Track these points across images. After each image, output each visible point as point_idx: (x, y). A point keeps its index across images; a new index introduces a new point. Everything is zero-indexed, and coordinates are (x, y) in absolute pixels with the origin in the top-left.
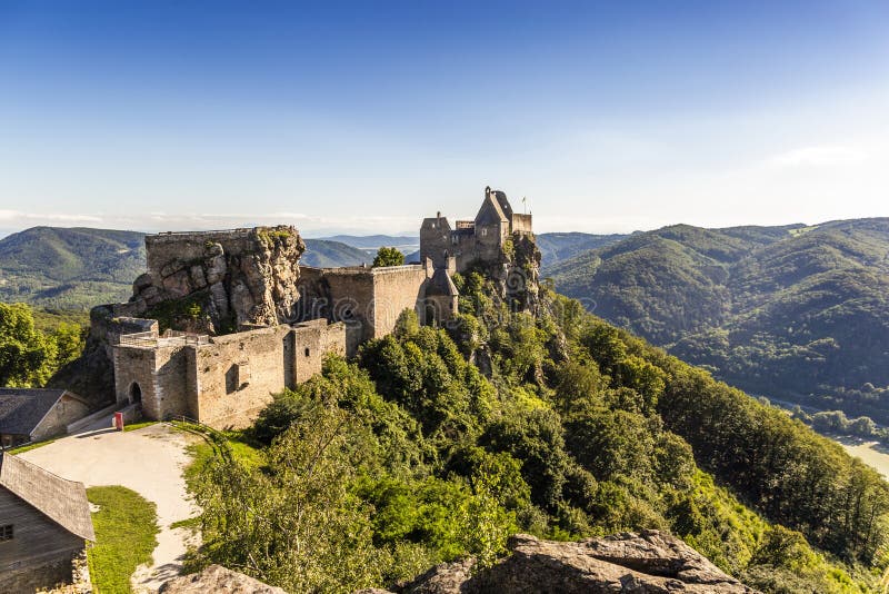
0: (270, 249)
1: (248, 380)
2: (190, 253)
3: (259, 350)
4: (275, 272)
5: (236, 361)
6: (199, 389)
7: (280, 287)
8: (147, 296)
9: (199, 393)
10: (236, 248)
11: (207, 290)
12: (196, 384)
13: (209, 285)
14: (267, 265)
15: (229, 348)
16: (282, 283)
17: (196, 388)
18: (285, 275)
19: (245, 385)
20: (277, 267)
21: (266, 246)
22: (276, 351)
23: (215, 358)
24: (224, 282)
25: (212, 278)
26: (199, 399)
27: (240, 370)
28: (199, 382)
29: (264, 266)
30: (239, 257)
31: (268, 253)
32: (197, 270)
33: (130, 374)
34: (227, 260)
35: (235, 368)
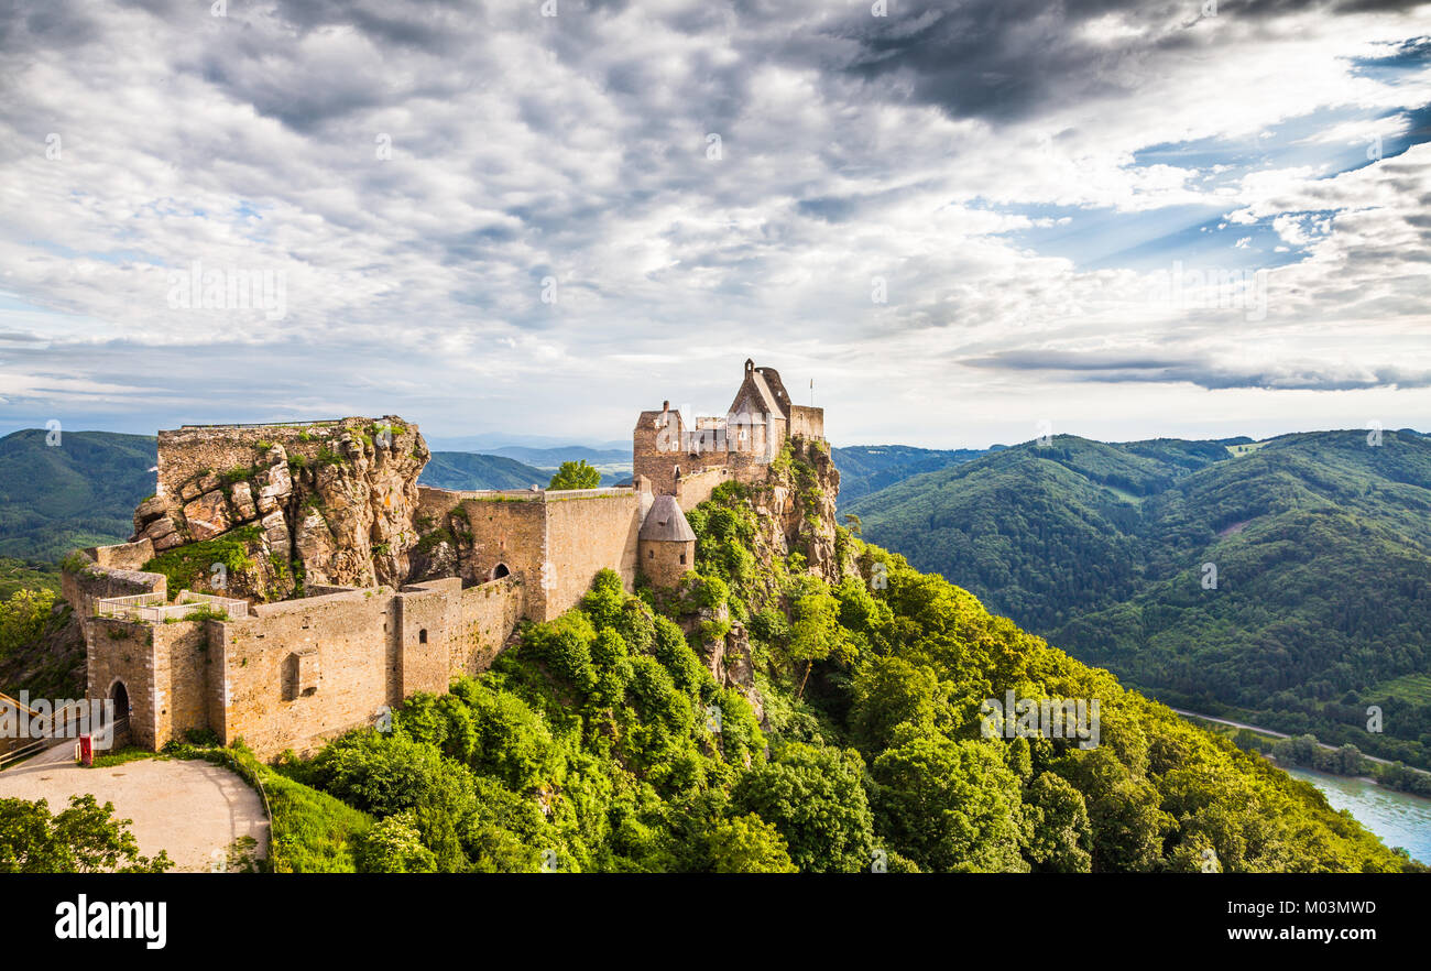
0: (368, 454)
1: (316, 683)
2: (232, 461)
3: (338, 630)
4: (374, 495)
5: (296, 648)
6: (228, 696)
7: (382, 521)
8: (156, 534)
9: (228, 704)
10: (310, 453)
11: (256, 524)
12: (222, 687)
13: (260, 515)
14: (361, 482)
15: (284, 626)
16: (387, 514)
17: (222, 695)
18: (394, 501)
19: (310, 691)
20: (378, 487)
21: (360, 449)
22: (368, 631)
23: (258, 643)
24: (286, 510)
25: (266, 503)
26: (228, 715)
27: (302, 665)
28: (228, 685)
29: (355, 485)
30: (313, 468)
31: (363, 462)
32: (242, 491)
33: (112, 667)
34: (292, 474)
35: (293, 661)
